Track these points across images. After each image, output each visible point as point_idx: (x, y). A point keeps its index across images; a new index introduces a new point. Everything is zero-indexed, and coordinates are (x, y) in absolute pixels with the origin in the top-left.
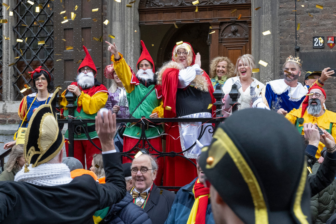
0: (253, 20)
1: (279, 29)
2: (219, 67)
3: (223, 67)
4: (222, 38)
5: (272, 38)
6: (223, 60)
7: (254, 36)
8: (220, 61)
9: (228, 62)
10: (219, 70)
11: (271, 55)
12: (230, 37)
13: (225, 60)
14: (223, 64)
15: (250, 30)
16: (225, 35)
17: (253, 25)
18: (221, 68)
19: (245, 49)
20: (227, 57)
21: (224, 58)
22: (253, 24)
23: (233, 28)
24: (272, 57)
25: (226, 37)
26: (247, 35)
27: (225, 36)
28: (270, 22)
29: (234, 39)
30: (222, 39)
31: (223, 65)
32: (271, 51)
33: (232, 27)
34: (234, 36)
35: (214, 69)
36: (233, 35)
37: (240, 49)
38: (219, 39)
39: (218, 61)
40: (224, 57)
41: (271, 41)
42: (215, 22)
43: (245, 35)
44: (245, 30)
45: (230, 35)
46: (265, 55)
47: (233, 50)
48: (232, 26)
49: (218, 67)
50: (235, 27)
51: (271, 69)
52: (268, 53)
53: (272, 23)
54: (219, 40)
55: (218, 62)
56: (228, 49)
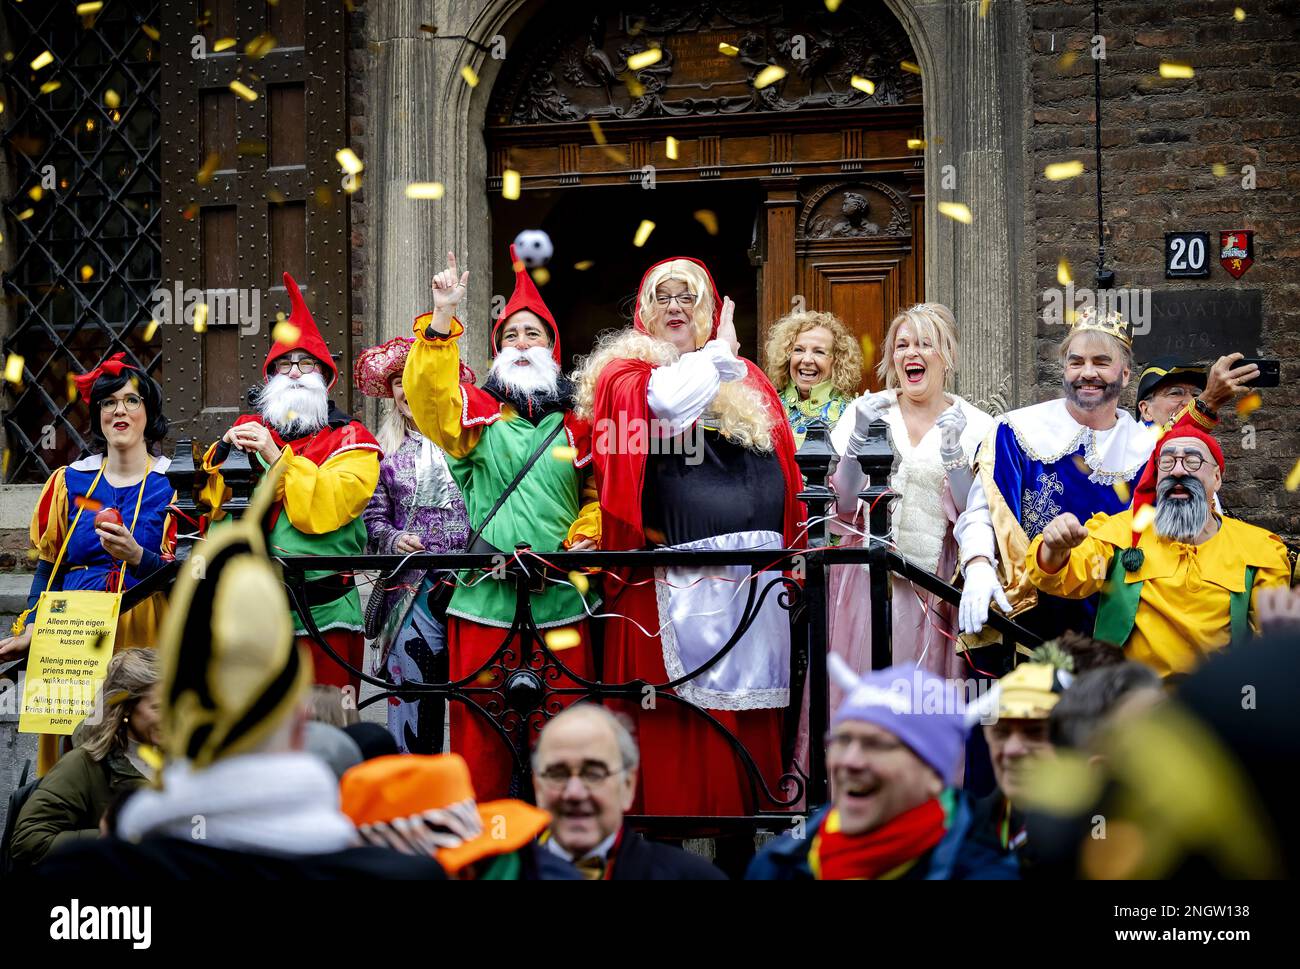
0: (930, 172)
1: (1034, 205)
2: (800, 350)
3: (817, 351)
4: (808, 238)
5: (1005, 238)
6: (818, 323)
7: (935, 231)
8: (803, 329)
9: (834, 333)
10: (800, 363)
11: (1000, 302)
12: (838, 234)
13: (825, 326)
14: (814, 338)
15: (917, 207)
16: (818, 227)
17: (930, 191)
18: (807, 357)
19: (897, 282)
20: (829, 314)
21: (818, 318)
22: (929, 185)
23: (852, 201)
24: (1004, 311)
25: (823, 237)
26: (904, 225)
27: (821, 231)
28: (999, 177)
29: (853, 241)
30: (808, 243)
31: (815, 343)
32: (1001, 290)
33: (845, 197)
34: (855, 232)
35: (781, 361)
36: (849, 227)
37: (880, 281)
38: (797, 243)
39: (797, 327)
40: (820, 314)
41: (1003, 249)
42: (783, 177)
43: (898, 226)
44: (898, 209)
45: (838, 227)
46: (978, 303)
47: (849, 285)
48: (847, 194)
49: (797, 350)
50: (857, 195)
51: (1002, 360)
52: (993, 295)
53: (1005, 179)
54: (797, 249)
55: (798, 332)
56: (832, 283)
